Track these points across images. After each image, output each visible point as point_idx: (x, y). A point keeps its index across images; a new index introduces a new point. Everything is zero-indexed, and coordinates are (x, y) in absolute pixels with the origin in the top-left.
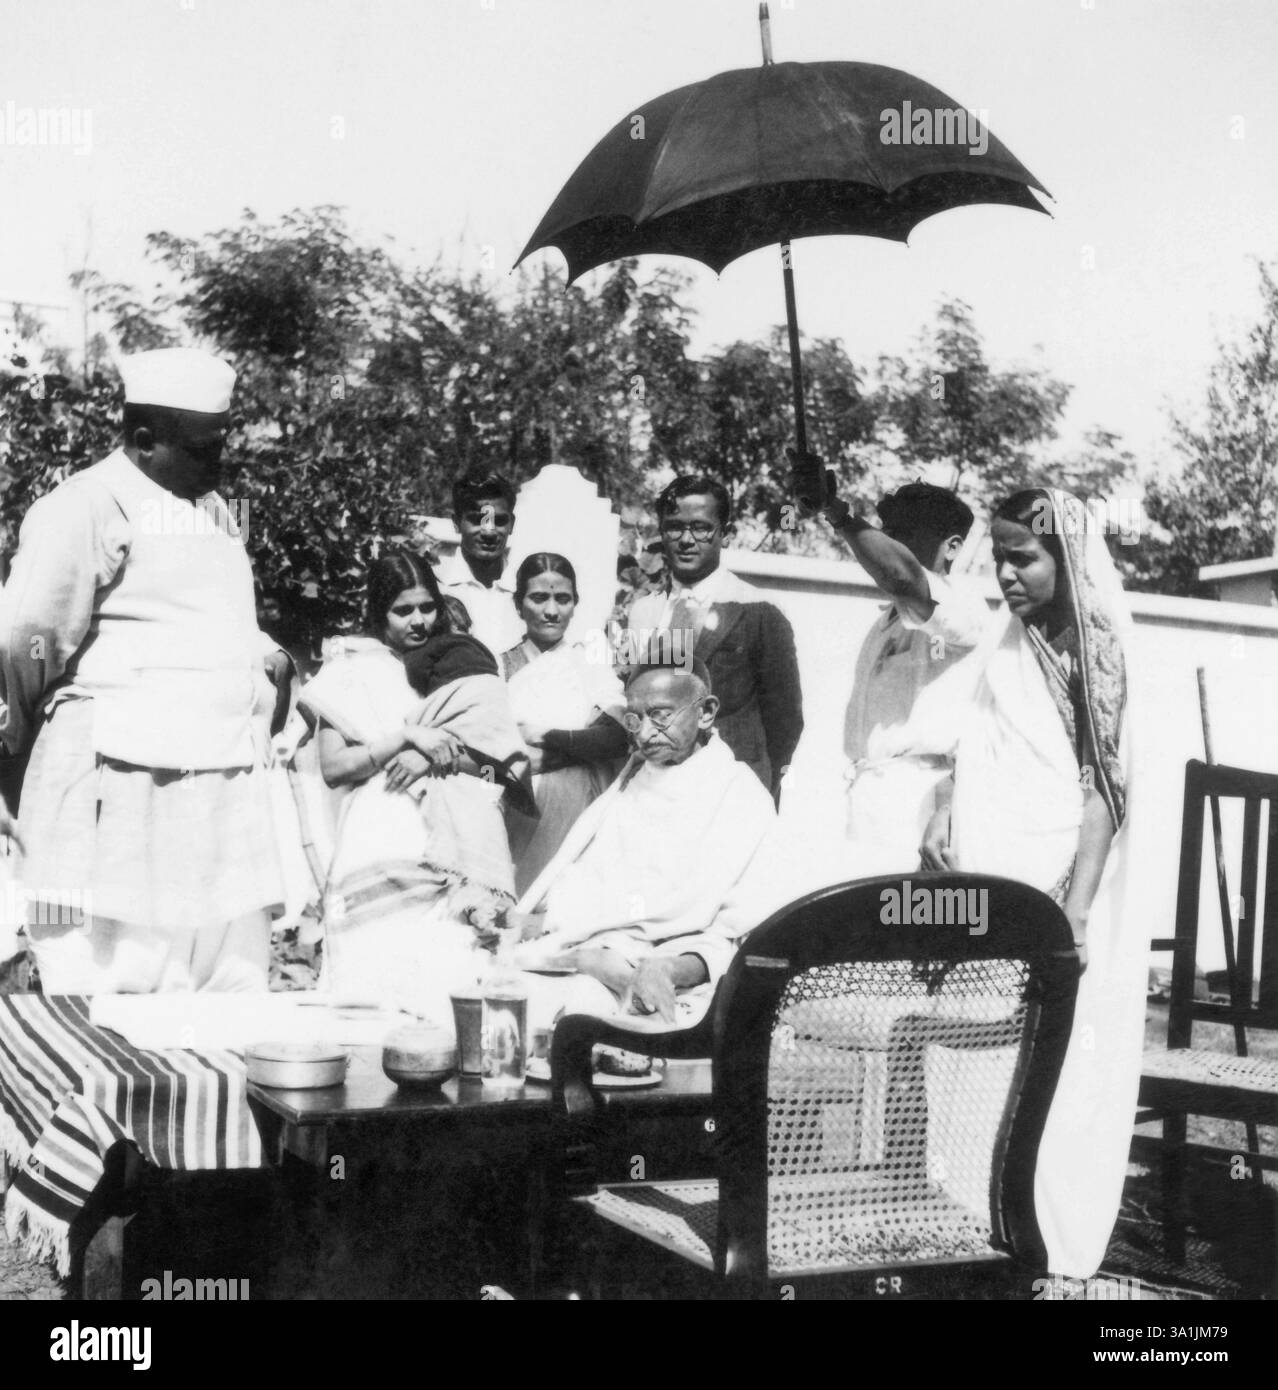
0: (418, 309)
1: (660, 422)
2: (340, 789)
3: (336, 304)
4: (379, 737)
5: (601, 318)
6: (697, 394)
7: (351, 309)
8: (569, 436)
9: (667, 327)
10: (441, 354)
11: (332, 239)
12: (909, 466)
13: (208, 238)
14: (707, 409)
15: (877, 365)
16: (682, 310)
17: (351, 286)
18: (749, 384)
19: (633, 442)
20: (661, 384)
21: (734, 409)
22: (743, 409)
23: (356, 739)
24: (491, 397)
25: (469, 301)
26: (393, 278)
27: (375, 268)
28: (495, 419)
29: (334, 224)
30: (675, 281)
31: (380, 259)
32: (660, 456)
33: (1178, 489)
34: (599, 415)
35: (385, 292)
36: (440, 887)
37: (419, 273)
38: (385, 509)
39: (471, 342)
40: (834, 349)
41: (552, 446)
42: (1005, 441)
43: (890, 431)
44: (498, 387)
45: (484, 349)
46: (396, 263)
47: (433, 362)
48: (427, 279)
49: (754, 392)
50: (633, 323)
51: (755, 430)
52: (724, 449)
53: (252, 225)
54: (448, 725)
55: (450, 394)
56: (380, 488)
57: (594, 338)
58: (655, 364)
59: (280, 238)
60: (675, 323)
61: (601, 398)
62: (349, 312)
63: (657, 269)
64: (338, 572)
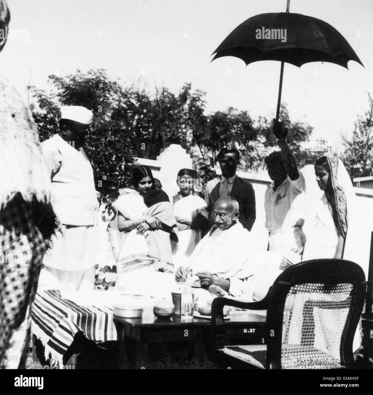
0: (126, 99)
1: (195, 133)
2: (123, 232)
3: (103, 97)
4: (135, 218)
5: (179, 103)
6: (206, 126)
7: (107, 98)
8: (169, 136)
9: (198, 106)
10: (132, 112)
11: (102, 79)
12: (267, 148)
13: (66, 78)
14: (209, 130)
15: (258, 119)
16: (202, 102)
17: (107, 92)
18: (221, 123)
19: (187, 138)
20: (196, 122)
21: (217, 130)
22: (219, 130)
23: (129, 218)
24: (146, 125)
25: (141, 97)
26: (119, 90)
27: (114, 87)
28: (147, 131)
29: (103, 74)
30: (201, 94)
31: (116, 85)
32: (195, 143)
33: (343, 156)
34: (178, 131)
35: (117, 94)
36: (151, 262)
37: (127, 89)
38: (126, 155)
39: (141, 109)
40: (246, 114)
41: (163, 139)
42: (295, 142)
43: (262, 138)
44: (149, 122)
45: (145, 111)
46: (120, 86)
47: (130, 114)
48: (129, 91)
49: (223, 125)
50: (188, 105)
51: (223, 136)
52: (213, 141)
53: (79, 74)
54: (156, 216)
55: (135, 123)
56: (125, 149)
57: (177, 109)
58: (194, 117)
59: (87, 78)
60: (200, 105)
61: (178, 126)
62: (106, 99)
63: (196, 90)
64: (112, 173)
